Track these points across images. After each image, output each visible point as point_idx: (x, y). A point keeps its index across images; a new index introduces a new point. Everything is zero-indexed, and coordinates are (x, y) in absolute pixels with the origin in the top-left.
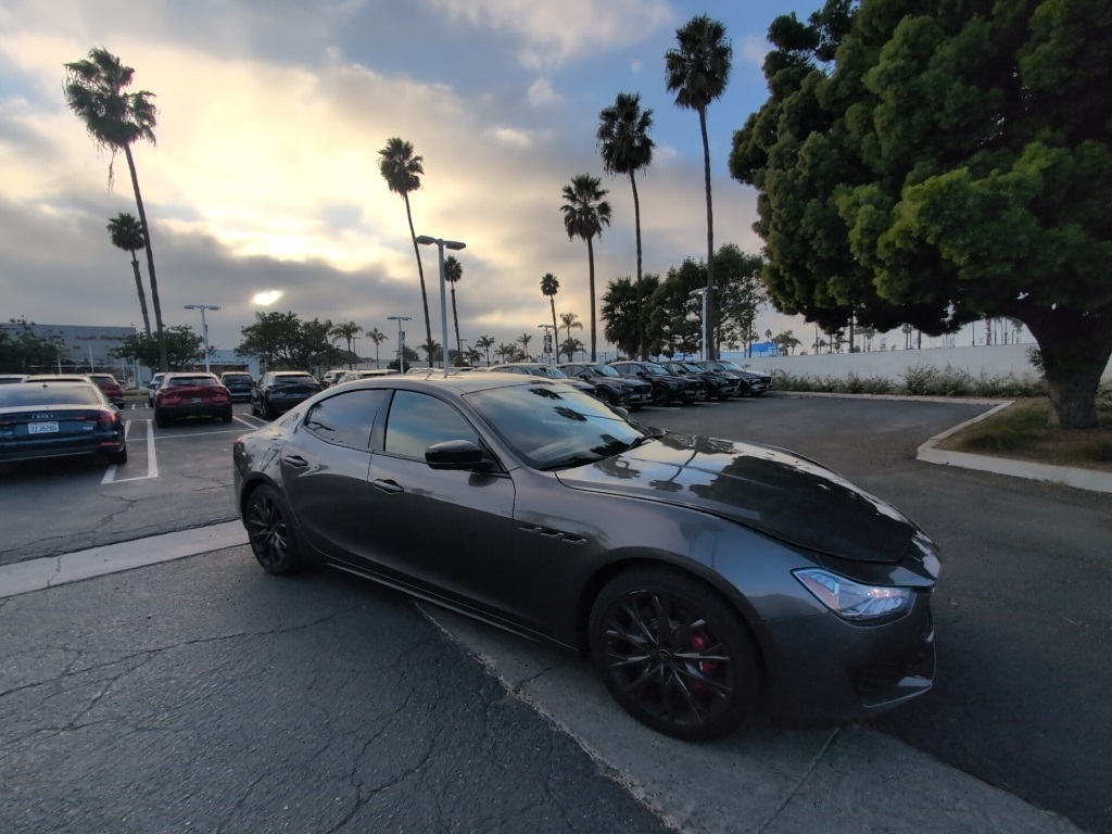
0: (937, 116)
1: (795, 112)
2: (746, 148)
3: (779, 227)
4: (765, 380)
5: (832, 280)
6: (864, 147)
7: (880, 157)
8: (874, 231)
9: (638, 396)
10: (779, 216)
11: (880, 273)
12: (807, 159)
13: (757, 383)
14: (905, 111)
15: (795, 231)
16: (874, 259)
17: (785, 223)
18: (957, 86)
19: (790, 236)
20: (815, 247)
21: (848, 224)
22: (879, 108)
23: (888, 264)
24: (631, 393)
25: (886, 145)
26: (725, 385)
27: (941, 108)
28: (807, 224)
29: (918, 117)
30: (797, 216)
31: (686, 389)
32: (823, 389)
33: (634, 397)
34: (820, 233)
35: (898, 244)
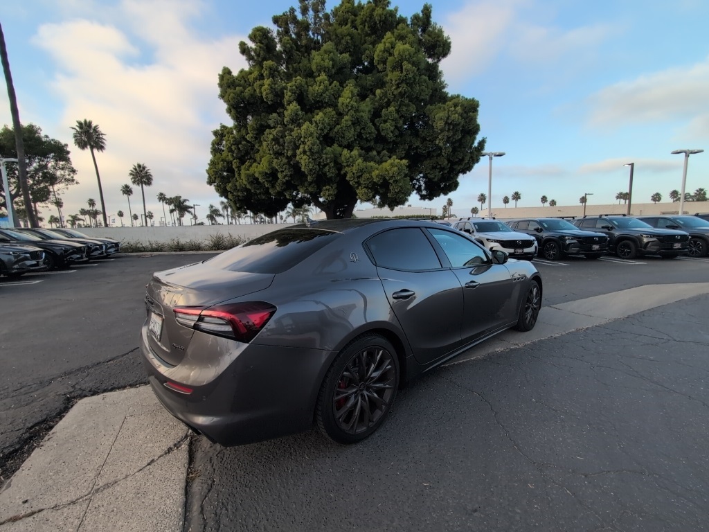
0: (362, 131)
1: (295, 93)
2: (242, 92)
3: (308, 153)
4: (117, 245)
5: (328, 187)
6: (336, 130)
7: (343, 138)
8: (362, 171)
9: (34, 262)
10: (310, 150)
11: (362, 189)
12: (321, 125)
13: (112, 247)
14: (353, 124)
15: (315, 159)
16: (359, 184)
17: (312, 153)
18: (370, 124)
19: (314, 160)
20: (327, 169)
21: (345, 164)
22: (346, 118)
23: (363, 186)
24: (26, 259)
25: (347, 134)
26: (96, 249)
27: (363, 129)
28: (327, 158)
29: (358, 128)
30: (320, 152)
31: (74, 253)
32: (153, 250)
33: (28, 263)
34: (332, 165)
35: (376, 180)
